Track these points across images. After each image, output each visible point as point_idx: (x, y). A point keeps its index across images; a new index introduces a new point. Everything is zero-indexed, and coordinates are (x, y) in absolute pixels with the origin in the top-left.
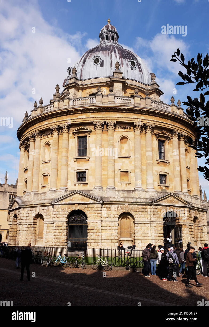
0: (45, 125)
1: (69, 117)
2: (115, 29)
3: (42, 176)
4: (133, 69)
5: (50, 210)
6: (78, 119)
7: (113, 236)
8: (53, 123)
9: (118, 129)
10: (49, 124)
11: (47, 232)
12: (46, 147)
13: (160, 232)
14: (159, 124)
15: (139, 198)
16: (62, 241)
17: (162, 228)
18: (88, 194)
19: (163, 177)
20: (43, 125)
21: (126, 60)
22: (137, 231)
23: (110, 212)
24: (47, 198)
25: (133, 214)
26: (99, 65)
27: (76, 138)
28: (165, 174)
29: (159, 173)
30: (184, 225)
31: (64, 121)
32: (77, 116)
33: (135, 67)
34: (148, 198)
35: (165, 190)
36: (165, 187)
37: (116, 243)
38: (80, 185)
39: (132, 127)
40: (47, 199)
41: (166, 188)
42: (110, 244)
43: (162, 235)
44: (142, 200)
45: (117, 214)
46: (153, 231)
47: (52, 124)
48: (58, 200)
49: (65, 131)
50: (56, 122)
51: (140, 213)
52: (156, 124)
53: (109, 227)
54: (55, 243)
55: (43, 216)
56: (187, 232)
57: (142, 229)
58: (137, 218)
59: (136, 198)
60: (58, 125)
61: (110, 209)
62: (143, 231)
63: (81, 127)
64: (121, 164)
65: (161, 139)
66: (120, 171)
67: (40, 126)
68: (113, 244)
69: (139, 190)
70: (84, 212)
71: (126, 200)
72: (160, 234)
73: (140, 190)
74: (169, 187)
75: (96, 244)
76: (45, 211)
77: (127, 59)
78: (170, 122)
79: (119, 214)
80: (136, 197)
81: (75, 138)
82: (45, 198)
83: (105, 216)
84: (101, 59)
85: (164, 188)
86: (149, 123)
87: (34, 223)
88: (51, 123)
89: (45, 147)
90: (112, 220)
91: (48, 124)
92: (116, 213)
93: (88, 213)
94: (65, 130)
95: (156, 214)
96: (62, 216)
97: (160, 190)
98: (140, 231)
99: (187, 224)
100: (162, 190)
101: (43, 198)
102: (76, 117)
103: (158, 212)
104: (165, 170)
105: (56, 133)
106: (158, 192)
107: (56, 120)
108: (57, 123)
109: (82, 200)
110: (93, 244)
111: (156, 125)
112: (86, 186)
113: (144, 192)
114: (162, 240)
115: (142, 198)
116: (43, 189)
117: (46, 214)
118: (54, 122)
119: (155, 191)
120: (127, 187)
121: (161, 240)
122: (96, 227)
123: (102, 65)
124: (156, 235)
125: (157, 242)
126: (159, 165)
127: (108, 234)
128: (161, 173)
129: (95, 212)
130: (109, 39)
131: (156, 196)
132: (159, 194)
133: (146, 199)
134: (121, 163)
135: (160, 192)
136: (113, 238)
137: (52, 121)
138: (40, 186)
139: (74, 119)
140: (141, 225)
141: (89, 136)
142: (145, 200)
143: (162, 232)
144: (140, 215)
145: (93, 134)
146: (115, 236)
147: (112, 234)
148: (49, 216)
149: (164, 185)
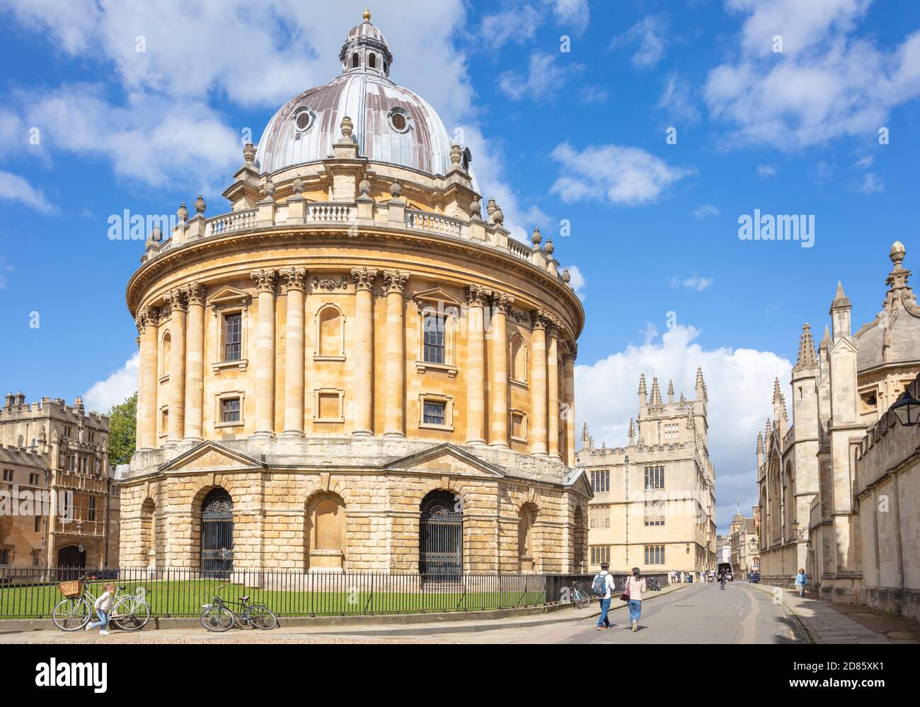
14: (210, 276)
19: (230, 406)
28: (235, 395)
30: (243, 518)
35: (233, 435)
36: (231, 428)
41: (234, 431)
56: (252, 532)
78: (242, 257)
85: (229, 431)
99: (253, 513)
100: (223, 436)
128: (223, 396)
149: (230, 423)
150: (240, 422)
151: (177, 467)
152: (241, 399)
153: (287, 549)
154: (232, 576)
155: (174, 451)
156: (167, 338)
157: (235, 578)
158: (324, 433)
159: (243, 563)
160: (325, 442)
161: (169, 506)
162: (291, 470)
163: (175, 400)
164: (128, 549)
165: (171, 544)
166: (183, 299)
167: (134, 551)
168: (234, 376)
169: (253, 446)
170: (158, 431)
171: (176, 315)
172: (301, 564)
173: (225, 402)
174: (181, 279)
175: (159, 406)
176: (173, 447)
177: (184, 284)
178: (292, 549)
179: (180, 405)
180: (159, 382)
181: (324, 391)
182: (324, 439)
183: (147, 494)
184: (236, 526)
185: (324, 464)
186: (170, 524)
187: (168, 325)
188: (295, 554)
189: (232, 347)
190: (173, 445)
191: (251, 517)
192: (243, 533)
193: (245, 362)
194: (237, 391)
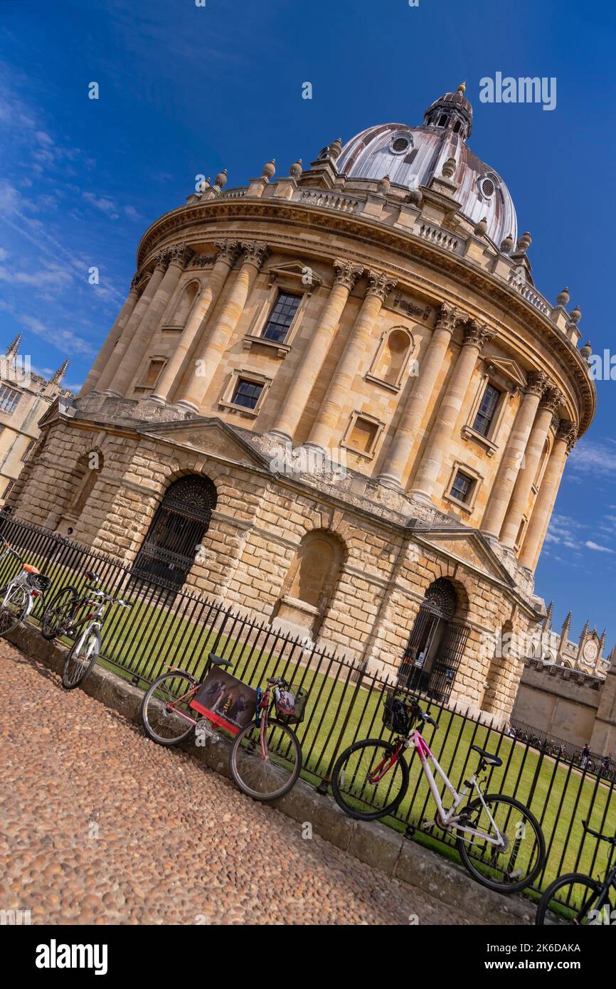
0: (206, 233)
1: (276, 228)
2: (469, 108)
3: (149, 361)
4: (483, 200)
5: (128, 448)
6: (297, 239)
7: (269, 581)
8: (227, 232)
9: (395, 305)
10: (219, 232)
11: (95, 505)
12: (188, 292)
13: (403, 623)
14: (507, 338)
15: (381, 506)
16: (124, 541)
17: (415, 615)
18: (247, 441)
19: (464, 483)
20: (202, 234)
21: (475, 172)
22: (343, 595)
23: (284, 513)
24: (132, 417)
25: (349, 544)
26: (403, 157)
27: (274, 290)
28: (475, 475)
29: (457, 466)
30: (473, 631)
31: (259, 233)
32: (298, 233)
33: (488, 198)
34: (404, 517)
35: (459, 517)
36: (460, 509)
37: (269, 604)
38: (235, 413)
39: (432, 315)
40: (131, 419)
41: (461, 514)
42: (250, 602)
43: (407, 634)
44: (387, 516)
45: (303, 526)
46: (387, 613)
47: (225, 235)
48: (158, 427)
49: (252, 261)
50: (237, 232)
51: (369, 548)
52: (501, 333)
53: (267, 553)
54: (101, 541)
55: (105, 458)
56: (476, 653)
57: (358, 595)
58: (356, 560)
59: (372, 502)
60: (240, 241)
61: (289, 505)
62: (358, 603)
63: (297, 263)
64: (367, 400)
65: (497, 379)
66: (355, 417)
67: (193, 235)
68: (259, 605)
69: (388, 484)
70: (216, 485)
71: (345, 498)
72: (401, 629)
73: (392, 486)
74: (470, 513)
75: (211, 586)
76: (115, 448)
77: (478, 172)
78: (536, 346)
79: (310, 527)
80: (375, 500)
81: (270, 287)
82: (130, 415)
83: (269, 517)
84: (413, 146)
85: (457, 511)
86: (483, 321)
87: (74, 473)
88: (223, 232)
89: (186, 294)
90: (284, 537)
91: (214, 232)
92: (301, 520)
93: (225, 491)
94: (252, 259)
95: (413, 568)
96: (152, 474)
97: (445, 512)
98: (349, 597)
100: (449, 512)
101: (124, 414)
102: (294, 232)
103: (420, 567)
104: (478, 465)
105: (227, 260)
106: (439, 513)
107: (238, 227)
108: (239, 235)
109: (222, 451)
110: (202, 583)
111: (498, 335)
112: (249, 420)
113: (401, 497)
114: (401, 647)
115: (389, 511)
116: (137, 394)
117: (113, 456)
118: (232, 232)
119: (432, 506)
120: (360, 465)
121: (399, 648)
122: (229, 539)
123: (409, 160)
124: (391, 626)
125: (387, 649)
126: (466, 445)
127: (256, 572)
128: (463, 468)
129: (245, 495)
130: (447, 127)
131: (430, 520)
132: (439, 520)
133: (401, 516)
134: (366, 395)
135: (444, 517)
136: (266, 587)
137: (229, 226)
138: (134, 384)
139: (286, 237)
140: (358, 583)
141: (309, 296)
142: (395, 519)
143: (411, 625)
144: (365, 551)
145: (320, 295)
146: (275, 584)
147: (269, 575)
148: (117, 465)
149: (460, 502)
150: (469, 508)
152: (478, 484)
173: (461, 474)
194: (478, 474)
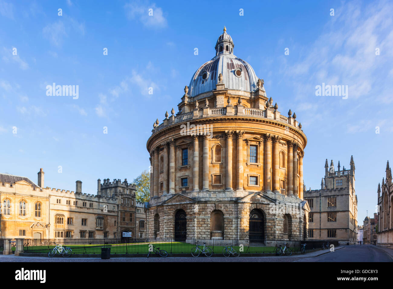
14: (177, 136)
28: (186, 177)
29: (180, 179)
30: (190, 220)
41: (186, 189)
46: (165, 226)
56: (193, 225)
85: (184, 189)
95: (167, 212)
100: (182, 191)
103: (169, 211)
124: (166, 228)
128: (182, 177)
149: (184, 187)
150: (188, 186)
151: (168, 203)
152: (188, 178)
153: (204, 231)
154: (187, 240)
155: (166, 197)
156: (162, 158)
157: (187, 241)
158: (216, 189)
159: (190, 236)
160: (217, 192)
161: (165, 217)
162: (206, 202)
163: (166, 179)
164: (150, 232)
165: (165, 230)
166: (168, 145)
167: (152, 232)
168: (186, 170)
169: (193, 195)
170: (159, 190)
171: (165, 150)
172: (209, 236)
173: (182, 179)
174: (167, 138)
175: (160, 181)
176: (165, 196)
177: (169, 139)
178: (206, 231)
179: (167, 181)
180: (159, 173)
181: (216, 174)
182: (217, 191)
183: (156, 212)
184: (188, 223)
185: (216, 200)
186: (165, 222)
187: (162, 154)
188: (207, 233)
189: (185, 160)
190: (165, 195)
191: (192, 220)
192: (190, 225)
193: (189, 165)
194: (187, 176)
